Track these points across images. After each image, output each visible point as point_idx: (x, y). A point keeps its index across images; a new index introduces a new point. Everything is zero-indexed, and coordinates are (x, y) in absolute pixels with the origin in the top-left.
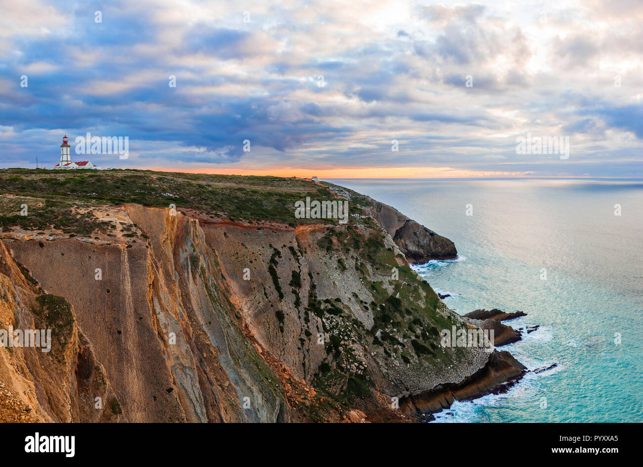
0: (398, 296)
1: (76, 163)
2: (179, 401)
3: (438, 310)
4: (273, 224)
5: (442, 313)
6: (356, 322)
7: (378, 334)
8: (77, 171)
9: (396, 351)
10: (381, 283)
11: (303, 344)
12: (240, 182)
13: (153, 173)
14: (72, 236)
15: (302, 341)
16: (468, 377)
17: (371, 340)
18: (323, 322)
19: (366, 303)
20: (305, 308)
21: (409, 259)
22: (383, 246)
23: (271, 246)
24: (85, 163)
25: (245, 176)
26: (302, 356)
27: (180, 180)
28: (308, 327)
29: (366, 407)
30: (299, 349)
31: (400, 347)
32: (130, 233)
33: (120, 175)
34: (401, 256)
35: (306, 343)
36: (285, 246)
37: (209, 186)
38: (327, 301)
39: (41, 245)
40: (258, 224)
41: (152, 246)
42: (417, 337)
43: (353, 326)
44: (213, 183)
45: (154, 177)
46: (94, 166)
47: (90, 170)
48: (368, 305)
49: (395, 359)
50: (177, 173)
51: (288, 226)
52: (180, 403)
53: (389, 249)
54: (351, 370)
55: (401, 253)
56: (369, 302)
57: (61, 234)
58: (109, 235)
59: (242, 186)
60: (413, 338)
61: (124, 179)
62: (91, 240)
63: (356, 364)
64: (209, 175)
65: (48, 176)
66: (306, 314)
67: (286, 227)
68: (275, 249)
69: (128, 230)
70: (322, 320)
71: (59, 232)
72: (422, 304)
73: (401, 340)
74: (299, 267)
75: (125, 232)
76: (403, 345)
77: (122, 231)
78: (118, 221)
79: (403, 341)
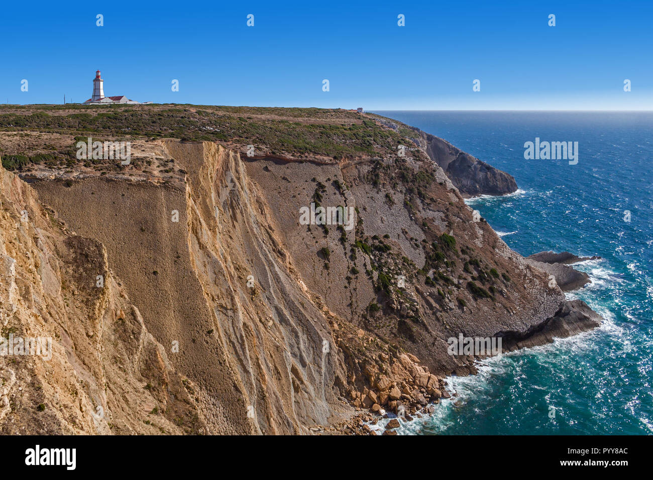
0: (451, 234)
1: (109, 98)
2: (220, 342)
3: (497, 250)
4: (316, 157)
5: (502, 254)
6: (405, 260)
7: (430, 274)
8: (111, 106)
9: (450, 293)
10: (433, 220)
11: (349, 283)
12: (282, 115)
13: (192, 106)
14: (104, 173)
15: (348, 278)
16: (534, 326)
17: (422, 279)
18: (371, 259)
19: (416, 240)
20: (351, 245)
21: (463, 194)
22: (434, 180)
23: (314, 180)
24: (119, 98)
25: (287, 108)
26: (348, 294)
27: (221, 113)
28: (355, 264)
29: (419, 351)
30: (346, 287)
31: (455, 289)
32: (167, 168)
33: (156, 109)
34: (454, 191)
35: (353, 281)
36: (329, 180)
37: (250, 118)
38: (375, 238)
39: (68, 184)
40: (302, 157)
41: (190, 182)
42: (473, 278)
43: (403, 265)
44: (254, 116)
45: (193, 110)
46: (130, 100)
47: (125, 105)
48: (418, 243)
49: (450, 301)
50: (217, 106)
51: (332, 159)
52: (221, 344)
53: (441, 184)
54: (401, 312)
55: (454, 188)
56: (420, 240)
57: (92, 172)
58: (144, 172)
59: (285, 118)
60: (470, 280)
61: (160, 113)
62: (126, 177)
63: (407, 304)
64: (251, 108)
65: (77, 112)
66: (352, 251)
67: (331, 160)
68: (320, 183)
69: (165, 165)
70: (370, 257)
71: (89, 169)
72: (478, 243)
73: (455, 281)
74: (345, 201)
75: (162, 168)
76: (458, 287)
77: (158, 167)
78: (154, 157)
79: (458, 282)
